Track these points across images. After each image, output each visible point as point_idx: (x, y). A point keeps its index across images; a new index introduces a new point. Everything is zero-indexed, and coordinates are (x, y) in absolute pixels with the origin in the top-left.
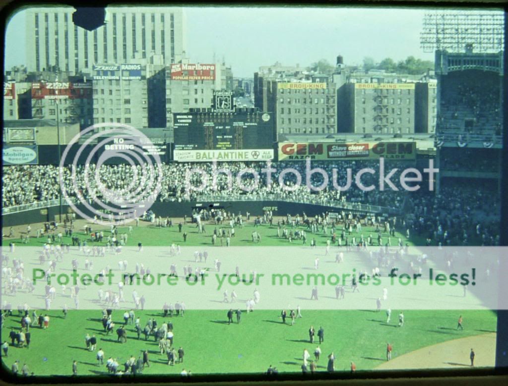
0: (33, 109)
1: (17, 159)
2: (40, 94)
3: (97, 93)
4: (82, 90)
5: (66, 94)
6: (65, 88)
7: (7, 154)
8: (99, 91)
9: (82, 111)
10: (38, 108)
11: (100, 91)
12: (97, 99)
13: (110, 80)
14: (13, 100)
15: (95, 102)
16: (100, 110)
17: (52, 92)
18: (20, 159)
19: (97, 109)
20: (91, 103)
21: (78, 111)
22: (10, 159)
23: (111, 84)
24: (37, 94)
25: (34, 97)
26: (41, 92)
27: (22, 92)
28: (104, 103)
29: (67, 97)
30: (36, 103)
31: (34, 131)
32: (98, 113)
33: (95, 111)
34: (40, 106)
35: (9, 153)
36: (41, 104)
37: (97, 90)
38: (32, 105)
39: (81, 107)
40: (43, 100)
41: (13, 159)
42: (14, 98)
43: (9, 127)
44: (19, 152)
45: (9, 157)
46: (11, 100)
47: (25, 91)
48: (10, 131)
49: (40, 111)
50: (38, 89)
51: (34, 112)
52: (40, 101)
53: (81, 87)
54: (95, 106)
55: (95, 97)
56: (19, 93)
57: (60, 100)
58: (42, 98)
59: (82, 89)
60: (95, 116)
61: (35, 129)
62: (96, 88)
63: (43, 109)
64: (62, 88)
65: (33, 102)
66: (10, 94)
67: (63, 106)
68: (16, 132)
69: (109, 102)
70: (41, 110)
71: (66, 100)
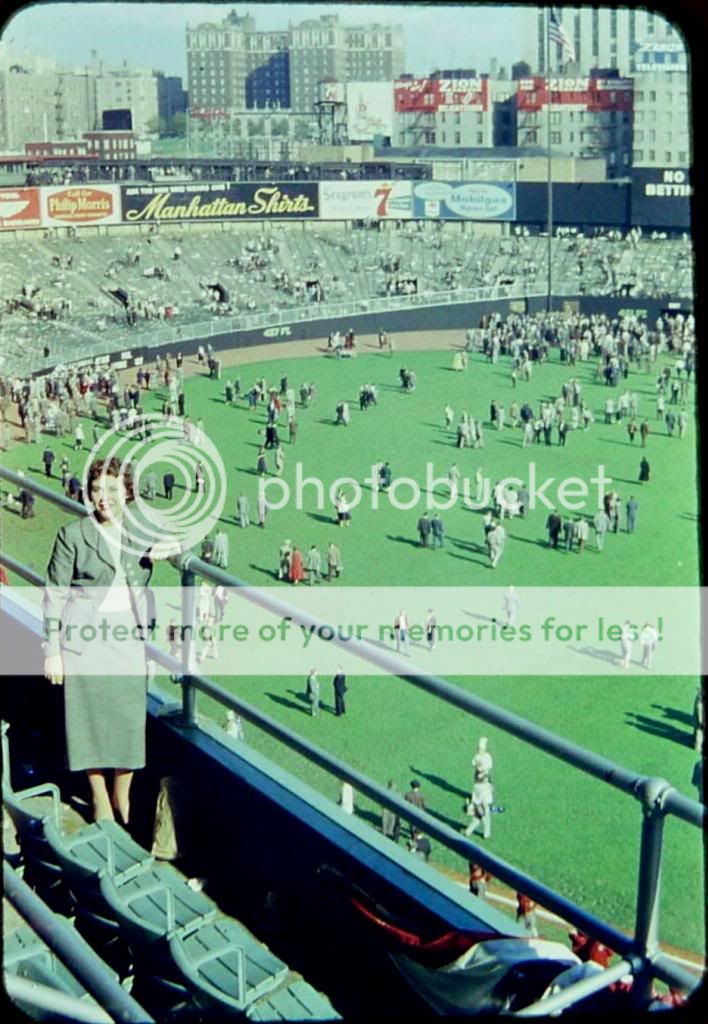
0: (520, 132)
1: (475, 209)
2: (534, 101)
3: (642, 99)
4: (613, 95)
5: (583, 102)
6: (580, 90)
7: (459, 197)
8: (647, 95)
9: (613, 135)
10: (529, 130)
11: (649, 95)
12: (642, 112)
13: (670, 72)
14: (484, 113)
15: (637, 116)
16: (646, 133)
17: (558, 98)
18: (481, 209)
19: (642, 132)
20: (629, 120)
21: (605, 137)
22: (463, 208)
23: (670, 81)
24: (528, 102)
25: (521, 108)
26: (537, 98)
27: (502, 99)
28: (655, 119)
29: (584, 107)
30: (525, 119)
31: (515, 165)
32: (642, 139)
33: (637, 136)
34: (533, 124)
35: (462, 197)
36: (536, 121)
37: (642, 93)
38: (519, 124)
39: (611, 129)
40: (539, 113)
41: (469, 209)
42: (485, 108)
43: (471, 157)
44: (481, 194)
45: (461, 203)
46: (480, 113)
47: (507, 97)
48: (471, 164)
49: (532, 136)
50: (530, 92)
51: (521, 136)
52: (533, 115)
53: (611, 88)
54: (636, 126)
55: (638, 106)
56: (495, 100)
57: (572, 114)
58: (536, 108)
59: (614, 90)
60: (636, 146)
61: (519, 161)
62: (640, 89)
63: (538, 131)
64: (576, 89)
65: (521, 116)
66: (478, 101)
67: (577, 126)
68: (483, 166)
69: (664, 118)
70: (535, 134)
71: (582, 113)
